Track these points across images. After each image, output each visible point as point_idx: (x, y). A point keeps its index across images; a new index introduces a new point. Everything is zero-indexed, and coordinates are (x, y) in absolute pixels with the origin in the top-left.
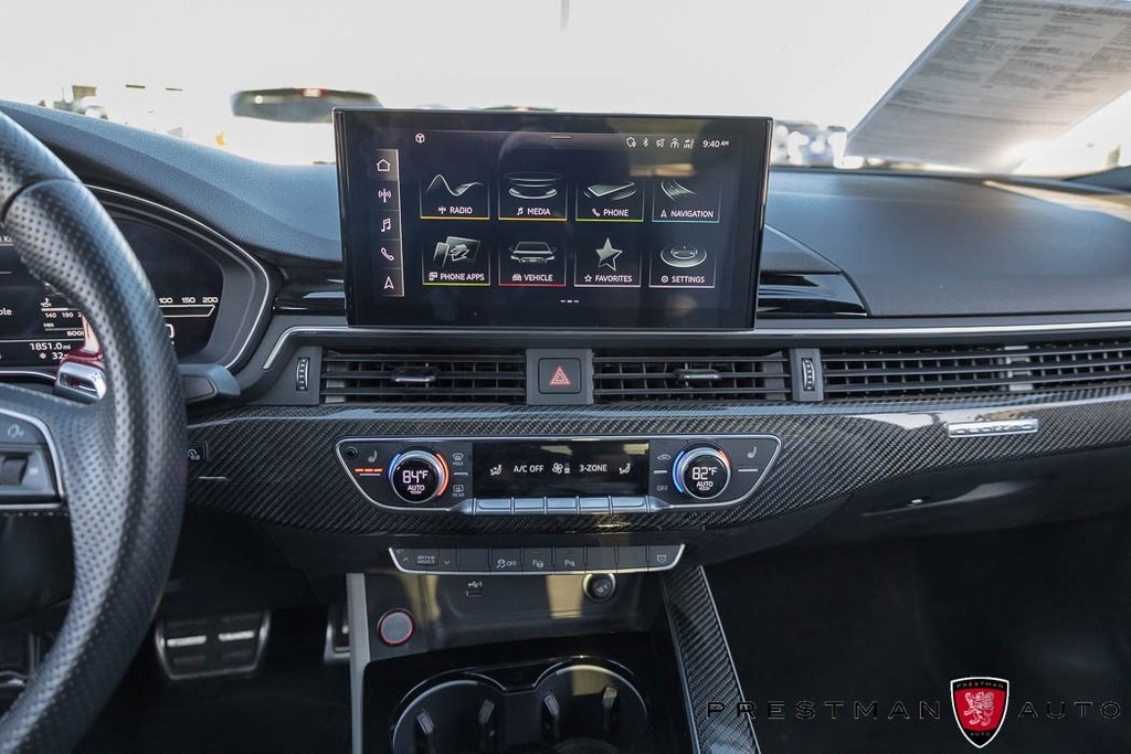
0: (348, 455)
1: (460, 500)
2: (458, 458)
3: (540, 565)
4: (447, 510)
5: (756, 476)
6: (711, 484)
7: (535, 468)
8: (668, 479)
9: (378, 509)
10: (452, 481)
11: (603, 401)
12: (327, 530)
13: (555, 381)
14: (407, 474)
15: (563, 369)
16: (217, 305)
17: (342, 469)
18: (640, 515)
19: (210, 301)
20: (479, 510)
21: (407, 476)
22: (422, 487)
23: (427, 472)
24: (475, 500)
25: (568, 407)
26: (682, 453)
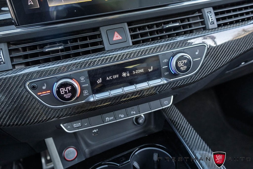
0: (33, 88)
1: (88, 96)
2: (82, 78)
3: (123, 116)
4: (83, 102)
5: (200, 60)
6: (185, 67)
7: (115, 77)
8: (168, 70)
9: (52, 109)
10: (82, 89)
11: (134, 43)
12: (32, 123)
13: (115, 38)
14: (62, 90)
15: (117, 32)
17: (31, 95)
18: (159, 86)
20: (97, 98)
21: (63, 91)
22: (70, 94)
23: (71, 87)
24: (94, 95)
25: (123, 48)
26: (172, 57)
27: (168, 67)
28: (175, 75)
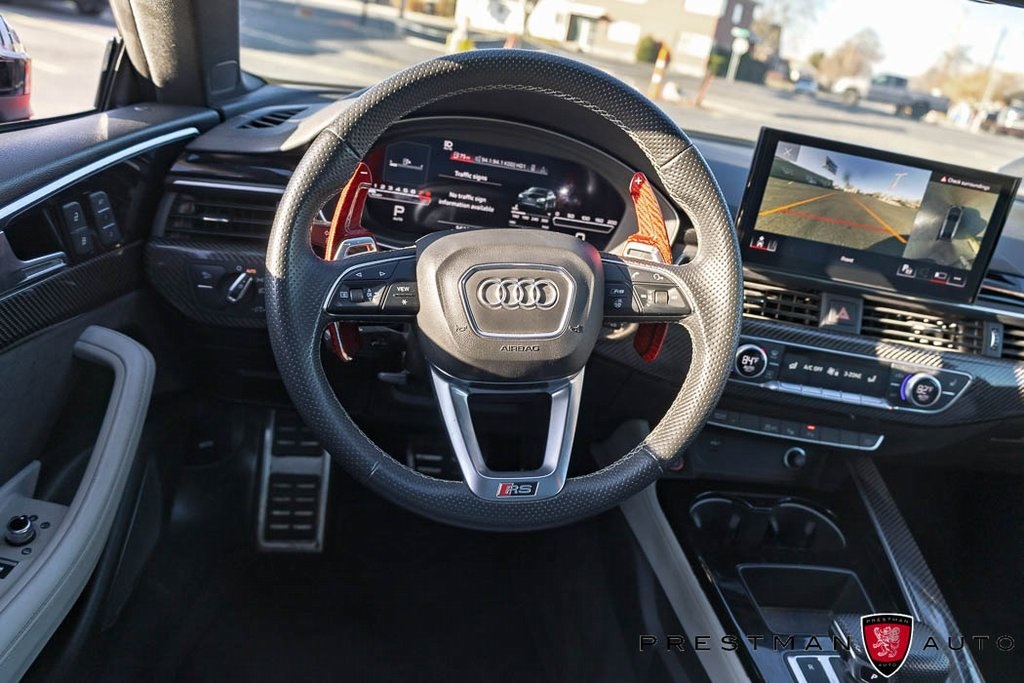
1: (768, 380)
2: (774, 354)
3: (792, 433)
4: (761, 385)
5: (952, 397)
6: (927, 397)
7: (818, 369)
8: (897, 390)
10: (769, 368)
11: (864, 333)
14: (745, 359)
15: (847, 310)
16: (616, 227)
18: (875, 408)
19: (612, 223)
20: (781, 388)
22: (753, 368)
23: (758, 359)
24: (778, 381)
27: (900, 387)
28: (906, 403)
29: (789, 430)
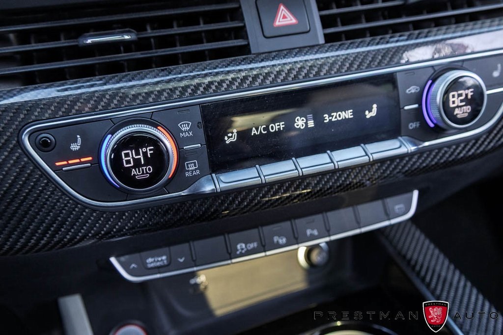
0: (43, 146)
1: (195, 179)
2: (185, 127)
3: (282, 241)
4: (183, 193)
6: (468, 109)
7: (276, 127)
9: (94, 209)
10: (182, 157)
11: (329, 38)
12: (32, 248)
13: (280, 21)
14: (127, 155)
15: (285, 5)
17: (37, 166)
18: (392, 159)
20: (223, 185)
21: (129, 157)
22: (149, 169)
23: (152, 148)
24: (214, 175)
25: (300, 50)
26: (430, 82)
27: (420, 109)
28: (439, 131)
29: (276, 239)
